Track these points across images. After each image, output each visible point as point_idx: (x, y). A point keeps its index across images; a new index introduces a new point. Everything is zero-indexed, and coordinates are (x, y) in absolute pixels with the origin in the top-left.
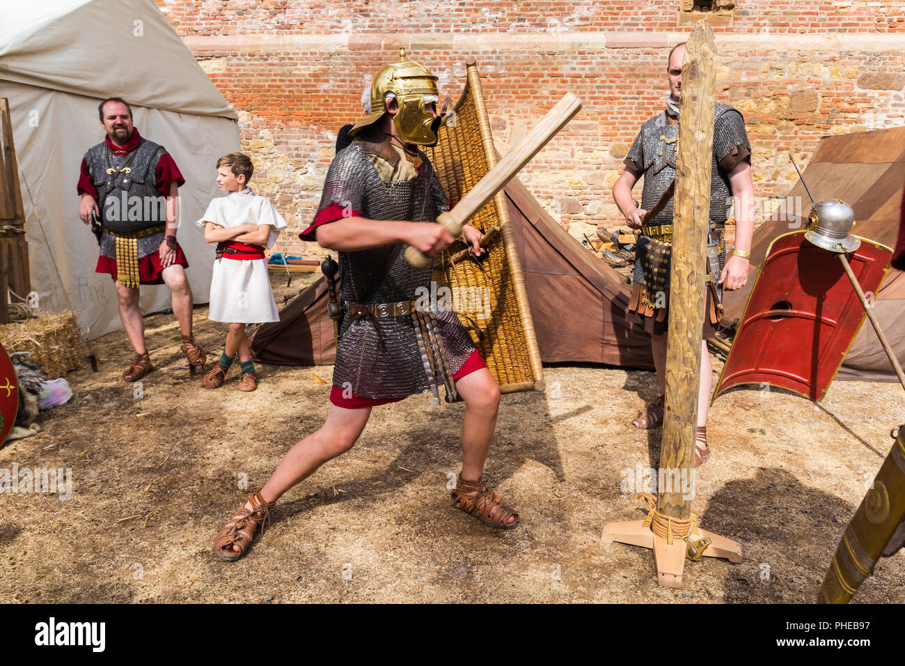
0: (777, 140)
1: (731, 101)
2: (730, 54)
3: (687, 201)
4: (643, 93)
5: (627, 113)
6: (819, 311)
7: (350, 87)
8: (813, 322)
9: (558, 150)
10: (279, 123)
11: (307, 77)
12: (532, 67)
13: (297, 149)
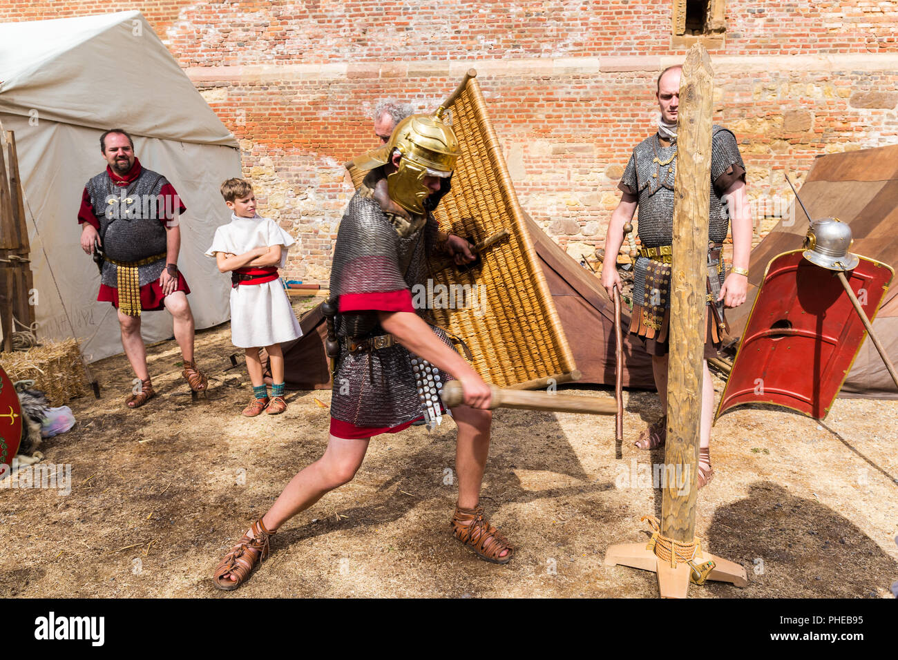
0: (772, 159)
1: (725, 121)
2: (722, 76)
3: (686, 223)
4: (637, 115)
5: (622, 135)
6: (819, 329)
7: (349, 114)
8: (814, 340)
9: (554, 172)
10: (279, 150)
11: (307, 105)
12: (527, 92)
13: (297, 175)
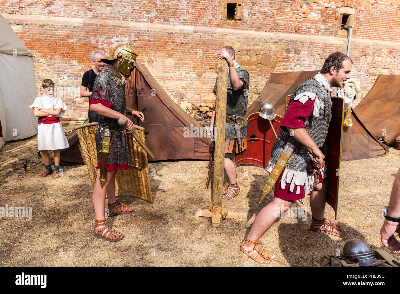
0: (258, 71)
1: (241, 56)
2: (240, 38)
4: (208, 51)
5: (202, 59)
6: (264, 138)
7: (84, 41)
9: (175, 72)
10: (50, 56)
11: (63, 36)
12: (164, 38)
13: (58, 68)
